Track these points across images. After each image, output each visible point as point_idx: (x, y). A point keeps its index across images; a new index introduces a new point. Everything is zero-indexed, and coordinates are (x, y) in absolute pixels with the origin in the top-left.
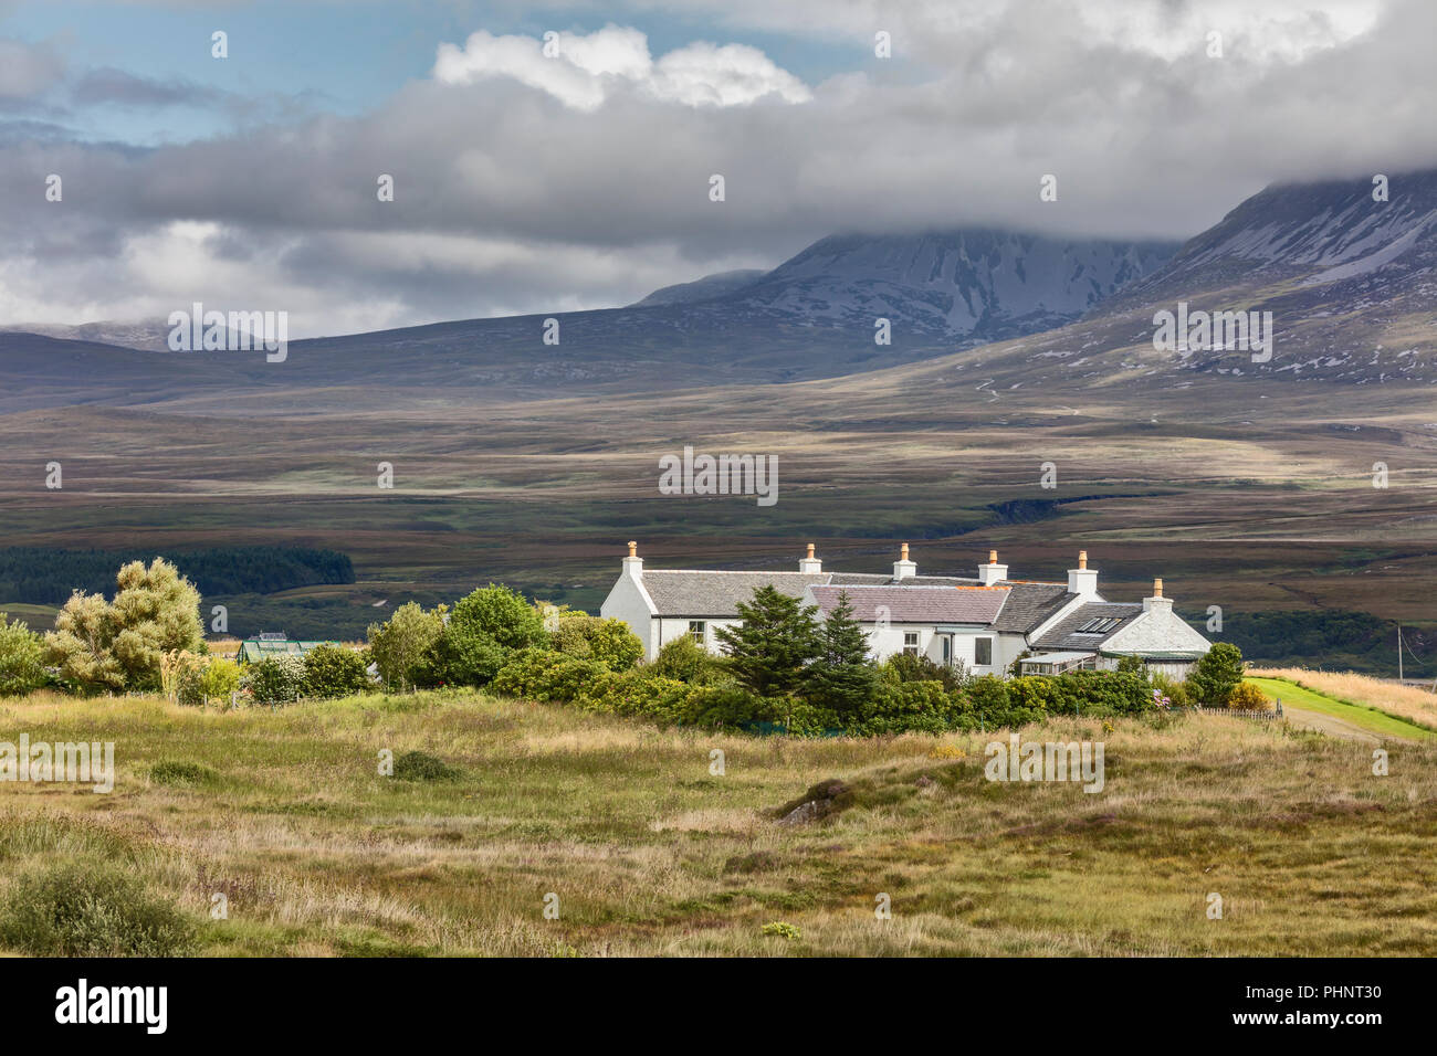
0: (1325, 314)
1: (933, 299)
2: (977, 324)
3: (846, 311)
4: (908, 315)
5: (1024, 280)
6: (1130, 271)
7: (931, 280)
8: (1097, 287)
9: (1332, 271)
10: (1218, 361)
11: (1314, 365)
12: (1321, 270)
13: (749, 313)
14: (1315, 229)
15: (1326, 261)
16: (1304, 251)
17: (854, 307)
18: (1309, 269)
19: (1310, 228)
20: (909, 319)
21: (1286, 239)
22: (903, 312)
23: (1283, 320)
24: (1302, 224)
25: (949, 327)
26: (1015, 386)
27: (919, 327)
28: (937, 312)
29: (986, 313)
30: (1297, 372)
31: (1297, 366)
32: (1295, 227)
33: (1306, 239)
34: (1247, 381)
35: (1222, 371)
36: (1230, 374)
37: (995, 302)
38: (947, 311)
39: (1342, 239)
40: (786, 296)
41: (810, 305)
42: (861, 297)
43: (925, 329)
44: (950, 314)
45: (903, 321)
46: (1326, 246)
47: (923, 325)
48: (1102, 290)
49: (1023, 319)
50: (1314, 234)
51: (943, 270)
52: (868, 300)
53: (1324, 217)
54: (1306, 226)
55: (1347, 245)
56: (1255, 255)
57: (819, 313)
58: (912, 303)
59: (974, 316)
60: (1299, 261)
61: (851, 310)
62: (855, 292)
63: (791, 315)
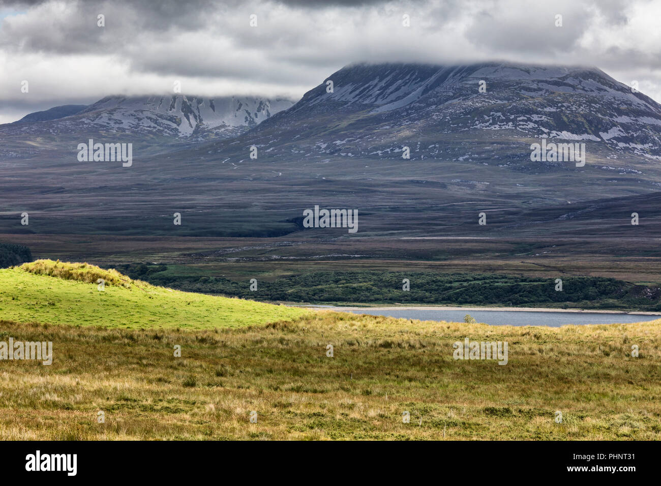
0: (388, 127)
1: (172, 119)
2: (194, 131)
3: (131, 125)
4: (161, 127)
5: (214, 110)
6: (264, 106)
7: (170, 110)
8: (249, 114)
9: (383, 107)
10: (340, 150)
11: (388, 151)
12: (378, 107)
13: (85, 126)
14: (371, 87)
15: (379, 102)
16: (367, 97)
17: (134, 123)
18: (372, 106)
19: (369, 86)
20: (162, 128)
21: (357, 92)
22: (158, 125)
23: (367, 130)
24: (365, 85)
25: (180, 132)
26: (241, 161)
27: (166, 132)
28: (174, 126)
29: (197, 126)
30: (380, 155)
31: (379, 152)
32: (362, 86)
33: (369, 91)
34: (356, 159)
35: (343, 154)
36: (347, 156)
37: (201, 120)
38: (178, 125)
39: (385, 92)
40: (102, 117)
41: (113, 122)
42: (138, 118)
43: (169, 133)
44: (180, 126)
45: (159, 129)
46: (379, 95)
47: (168, 132)
48: (251, 115)
49: (216, 128)
50: (371, 89)
51: (175, 106)
52: (141, 119)
53: (376, 81)
54: (367, 85)
55: (389, 95)
56: (343, 99)
57: (117, 126)
58: (162, 121)
59: (192, 127)
60: (365, 102)
61: (133, 124)
62: (135, 116)
63: (105, 126)
